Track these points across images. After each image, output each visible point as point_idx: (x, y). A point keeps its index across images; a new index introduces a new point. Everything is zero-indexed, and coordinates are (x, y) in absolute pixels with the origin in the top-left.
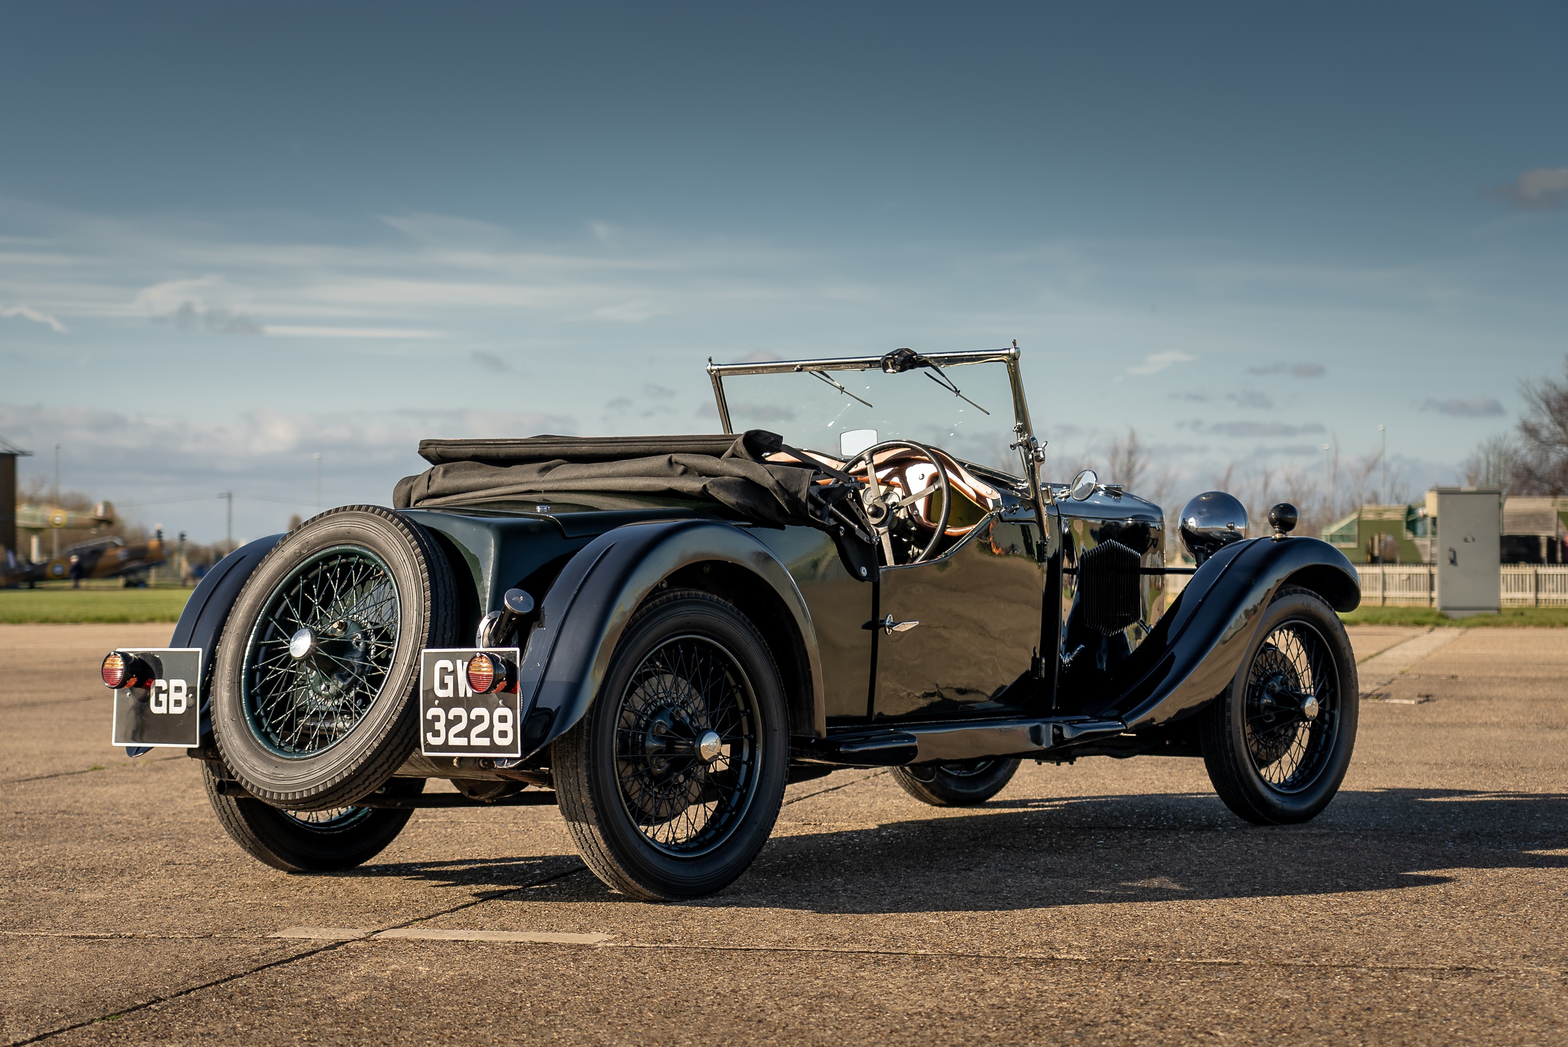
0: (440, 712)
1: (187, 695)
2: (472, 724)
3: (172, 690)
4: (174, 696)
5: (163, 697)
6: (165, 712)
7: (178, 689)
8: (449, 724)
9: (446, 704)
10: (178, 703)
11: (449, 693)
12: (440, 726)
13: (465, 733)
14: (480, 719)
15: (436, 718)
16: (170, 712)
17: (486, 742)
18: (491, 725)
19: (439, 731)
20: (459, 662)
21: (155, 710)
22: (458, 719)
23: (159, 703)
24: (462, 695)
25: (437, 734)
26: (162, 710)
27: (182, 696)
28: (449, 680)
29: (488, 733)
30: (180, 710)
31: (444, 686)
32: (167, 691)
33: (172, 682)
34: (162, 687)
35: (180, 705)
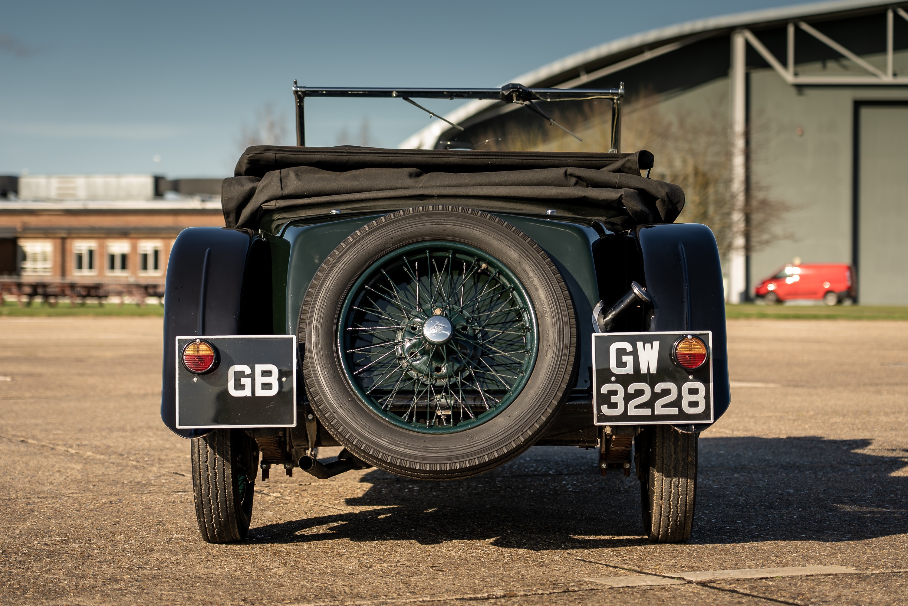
0: (619, 387)
1: (280, 379)
2: (655, 397)
3: (258, 374)
5: (246, 381)
6: (249, 394)
7: (267, 374)
8: (628, 398)
9: (624, 380)
10: (267, 386)
11: (629, 369)
12: (617, 399)
13: (650, 404)
14: (666, 392)
15: (613, 393)
16: (257, 395)
17: (674, 411)
18: (680, 397)
19: (616, 403)
20: (640, 344)
21: (233, 392)
22: (639, 393)
23: (239, 386)
24: (644, 370)
25: (614, 406)
27: (274, 380)
28: (628, 359)
29: (677, 403)
31: (621, 364)
32: (252, 376)
33: (257, 366)
34: (244, 372)
35: (271, 388)
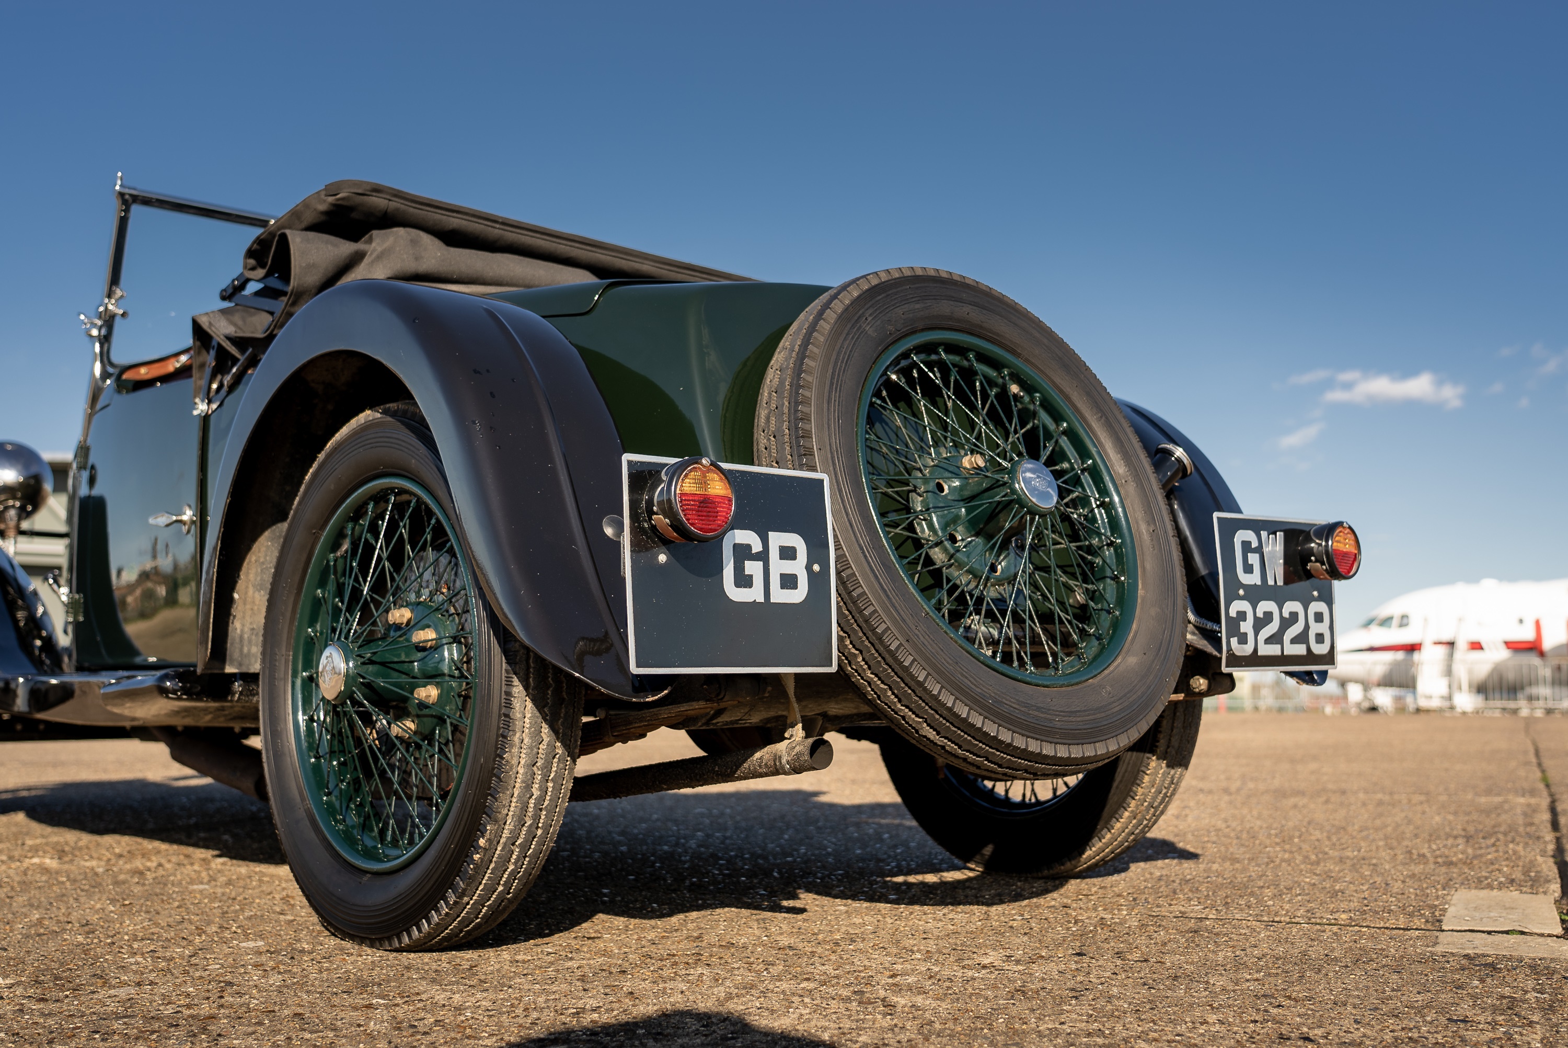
0: (1244, 606)
1: (809, 568)
2: (1287, 623)
3: (774, 554)
4: (778, 566)
5: (753, 568)
6: (761, 599)
7: (788, 553)
8: (1259, 624)
9: (1253, 595)
10: (789, 581)
11: (1255, 578)
12: (1246, 627)
13: (1275, 639)
14: (1294, 617)
15: (1242, 616)
17: (1301, 650)
18: (1307, 627)
19: (1246, 634)
20: (1264, 534)
22: (1268, 616)
24: (1270, 579)
25: (1243, 639)
26: (754, 594)
27: (798, 567)
28: (1253, 559)
29: (1302, 638)
30: (798, 596)
31: (1248, 569)
32: (763, 556)
33: (772, 535)
34: (749, 547)
35: (795, 587)
